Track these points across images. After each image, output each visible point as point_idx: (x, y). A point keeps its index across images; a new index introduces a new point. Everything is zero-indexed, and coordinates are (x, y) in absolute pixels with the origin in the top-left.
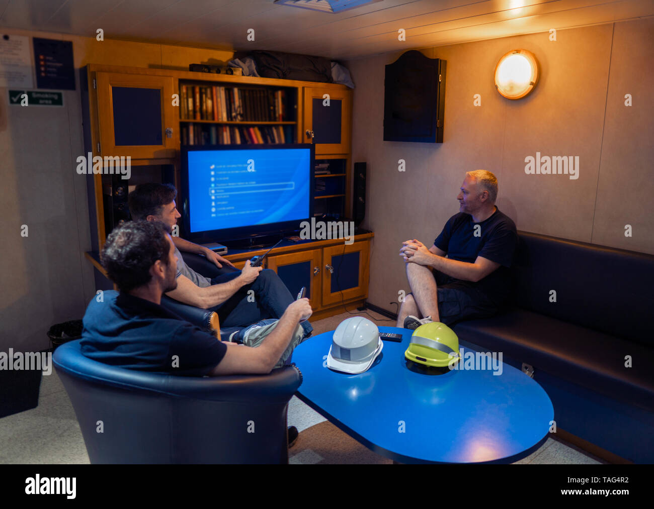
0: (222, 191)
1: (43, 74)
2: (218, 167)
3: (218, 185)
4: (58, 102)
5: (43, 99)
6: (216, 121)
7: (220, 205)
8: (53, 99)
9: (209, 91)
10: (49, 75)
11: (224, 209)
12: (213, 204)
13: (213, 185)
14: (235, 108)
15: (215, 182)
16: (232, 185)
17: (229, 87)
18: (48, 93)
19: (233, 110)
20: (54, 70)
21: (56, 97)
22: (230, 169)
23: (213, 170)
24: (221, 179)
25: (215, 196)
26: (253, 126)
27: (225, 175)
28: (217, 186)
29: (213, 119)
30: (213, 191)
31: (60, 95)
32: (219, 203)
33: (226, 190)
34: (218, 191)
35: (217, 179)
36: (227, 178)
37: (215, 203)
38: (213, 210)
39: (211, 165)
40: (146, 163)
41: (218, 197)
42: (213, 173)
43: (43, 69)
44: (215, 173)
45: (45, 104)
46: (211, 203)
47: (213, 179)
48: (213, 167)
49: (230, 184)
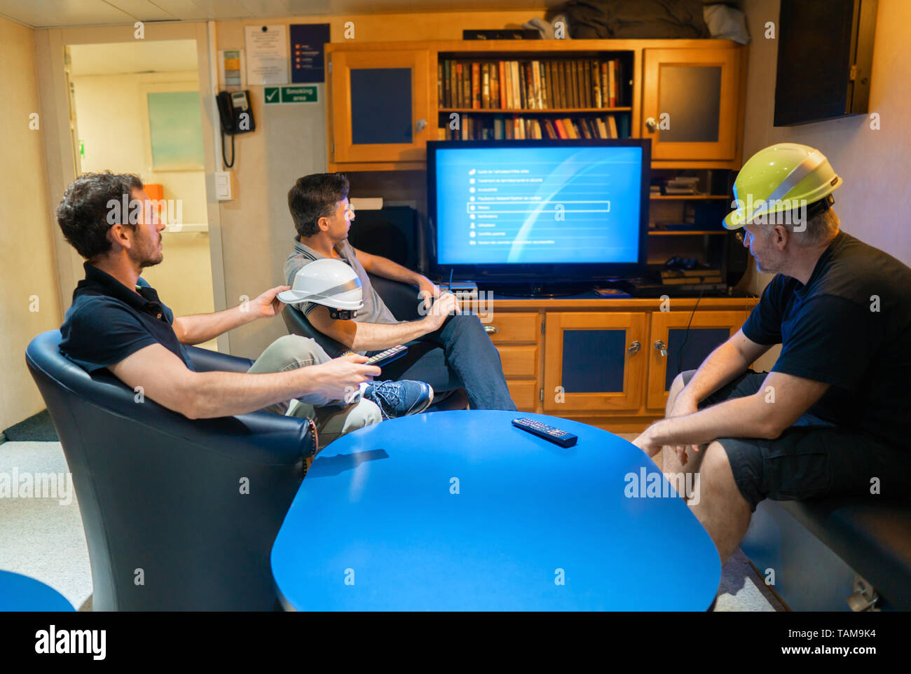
0: (488, 208)
1: (298, 66)
2: (480, 172)
3: (479, 198)
4: (312, 98)
5: (297, 95)
6: (503, 110)
7: (483, 228)
8: (306, 95)
9: (494, 68)
10: (305, 66)
11: (489, 234)
12: (473, 226)
13: (472, 199)
14: (534, 91)
15: (476, 195)
16: (502, 200)
17: (525, 59)
18: (302, 88)
19: (531, 94)
20: (309, 60)
21: (310, 92)
22: (501, 176)
23: (473, 176)
24: (485, 190)
25: (476, 215)
26: (562, 116)
27: (492, 185)
28: (480, 201)
29: (500, 106)
30: (473, 208)
31: (314, 89)
32: (481, 225)
33: (493, 207)
34: (480, 208)
35: (479, 190)
36: (495, 190)
37: (476, 225)
38: (473, 234)
39: (470, 169)
40: (391, 168)
41: (480, 217)
42: (472, 181)
43: (298, 60)
44: (476, 181)
45: (299, 101)
46: (469, 225)
47: (472, 190)
48: (472, 172)
49: (499, 199)
